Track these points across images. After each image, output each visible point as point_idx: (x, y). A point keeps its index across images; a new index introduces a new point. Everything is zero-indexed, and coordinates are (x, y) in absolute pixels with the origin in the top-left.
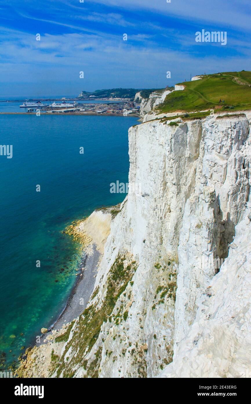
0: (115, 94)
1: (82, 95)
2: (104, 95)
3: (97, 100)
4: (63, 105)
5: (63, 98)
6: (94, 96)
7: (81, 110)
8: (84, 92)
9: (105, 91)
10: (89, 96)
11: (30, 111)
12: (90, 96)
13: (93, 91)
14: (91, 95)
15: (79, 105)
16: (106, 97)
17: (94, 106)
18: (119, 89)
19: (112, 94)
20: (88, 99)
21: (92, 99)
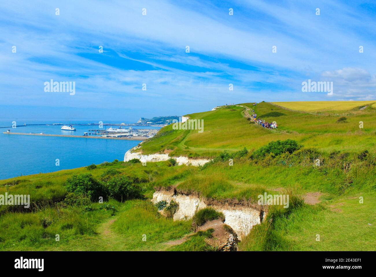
0: (170, 121)
1: (140, 121)
2: (160, 122)
3: (153, 126)
4: (118, 130)
5: (122, 124)
6: (151, 123)
7: (134, 135)
8: (143, 119)
9: (162, 118)
10: (146, 122)
11: (86, 135)
12: (148, 123)
13: (151, 118)
14: (148, 121)
15: (134, 130)
16: (162, 123)
17: (147, 132)
18: (174, 116)
19: (167, 121)
20: (145, 125)
21: (148, 125)
